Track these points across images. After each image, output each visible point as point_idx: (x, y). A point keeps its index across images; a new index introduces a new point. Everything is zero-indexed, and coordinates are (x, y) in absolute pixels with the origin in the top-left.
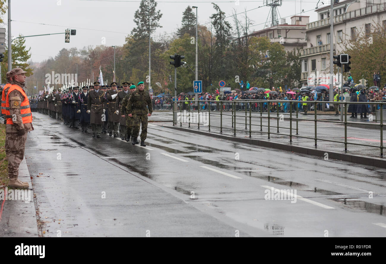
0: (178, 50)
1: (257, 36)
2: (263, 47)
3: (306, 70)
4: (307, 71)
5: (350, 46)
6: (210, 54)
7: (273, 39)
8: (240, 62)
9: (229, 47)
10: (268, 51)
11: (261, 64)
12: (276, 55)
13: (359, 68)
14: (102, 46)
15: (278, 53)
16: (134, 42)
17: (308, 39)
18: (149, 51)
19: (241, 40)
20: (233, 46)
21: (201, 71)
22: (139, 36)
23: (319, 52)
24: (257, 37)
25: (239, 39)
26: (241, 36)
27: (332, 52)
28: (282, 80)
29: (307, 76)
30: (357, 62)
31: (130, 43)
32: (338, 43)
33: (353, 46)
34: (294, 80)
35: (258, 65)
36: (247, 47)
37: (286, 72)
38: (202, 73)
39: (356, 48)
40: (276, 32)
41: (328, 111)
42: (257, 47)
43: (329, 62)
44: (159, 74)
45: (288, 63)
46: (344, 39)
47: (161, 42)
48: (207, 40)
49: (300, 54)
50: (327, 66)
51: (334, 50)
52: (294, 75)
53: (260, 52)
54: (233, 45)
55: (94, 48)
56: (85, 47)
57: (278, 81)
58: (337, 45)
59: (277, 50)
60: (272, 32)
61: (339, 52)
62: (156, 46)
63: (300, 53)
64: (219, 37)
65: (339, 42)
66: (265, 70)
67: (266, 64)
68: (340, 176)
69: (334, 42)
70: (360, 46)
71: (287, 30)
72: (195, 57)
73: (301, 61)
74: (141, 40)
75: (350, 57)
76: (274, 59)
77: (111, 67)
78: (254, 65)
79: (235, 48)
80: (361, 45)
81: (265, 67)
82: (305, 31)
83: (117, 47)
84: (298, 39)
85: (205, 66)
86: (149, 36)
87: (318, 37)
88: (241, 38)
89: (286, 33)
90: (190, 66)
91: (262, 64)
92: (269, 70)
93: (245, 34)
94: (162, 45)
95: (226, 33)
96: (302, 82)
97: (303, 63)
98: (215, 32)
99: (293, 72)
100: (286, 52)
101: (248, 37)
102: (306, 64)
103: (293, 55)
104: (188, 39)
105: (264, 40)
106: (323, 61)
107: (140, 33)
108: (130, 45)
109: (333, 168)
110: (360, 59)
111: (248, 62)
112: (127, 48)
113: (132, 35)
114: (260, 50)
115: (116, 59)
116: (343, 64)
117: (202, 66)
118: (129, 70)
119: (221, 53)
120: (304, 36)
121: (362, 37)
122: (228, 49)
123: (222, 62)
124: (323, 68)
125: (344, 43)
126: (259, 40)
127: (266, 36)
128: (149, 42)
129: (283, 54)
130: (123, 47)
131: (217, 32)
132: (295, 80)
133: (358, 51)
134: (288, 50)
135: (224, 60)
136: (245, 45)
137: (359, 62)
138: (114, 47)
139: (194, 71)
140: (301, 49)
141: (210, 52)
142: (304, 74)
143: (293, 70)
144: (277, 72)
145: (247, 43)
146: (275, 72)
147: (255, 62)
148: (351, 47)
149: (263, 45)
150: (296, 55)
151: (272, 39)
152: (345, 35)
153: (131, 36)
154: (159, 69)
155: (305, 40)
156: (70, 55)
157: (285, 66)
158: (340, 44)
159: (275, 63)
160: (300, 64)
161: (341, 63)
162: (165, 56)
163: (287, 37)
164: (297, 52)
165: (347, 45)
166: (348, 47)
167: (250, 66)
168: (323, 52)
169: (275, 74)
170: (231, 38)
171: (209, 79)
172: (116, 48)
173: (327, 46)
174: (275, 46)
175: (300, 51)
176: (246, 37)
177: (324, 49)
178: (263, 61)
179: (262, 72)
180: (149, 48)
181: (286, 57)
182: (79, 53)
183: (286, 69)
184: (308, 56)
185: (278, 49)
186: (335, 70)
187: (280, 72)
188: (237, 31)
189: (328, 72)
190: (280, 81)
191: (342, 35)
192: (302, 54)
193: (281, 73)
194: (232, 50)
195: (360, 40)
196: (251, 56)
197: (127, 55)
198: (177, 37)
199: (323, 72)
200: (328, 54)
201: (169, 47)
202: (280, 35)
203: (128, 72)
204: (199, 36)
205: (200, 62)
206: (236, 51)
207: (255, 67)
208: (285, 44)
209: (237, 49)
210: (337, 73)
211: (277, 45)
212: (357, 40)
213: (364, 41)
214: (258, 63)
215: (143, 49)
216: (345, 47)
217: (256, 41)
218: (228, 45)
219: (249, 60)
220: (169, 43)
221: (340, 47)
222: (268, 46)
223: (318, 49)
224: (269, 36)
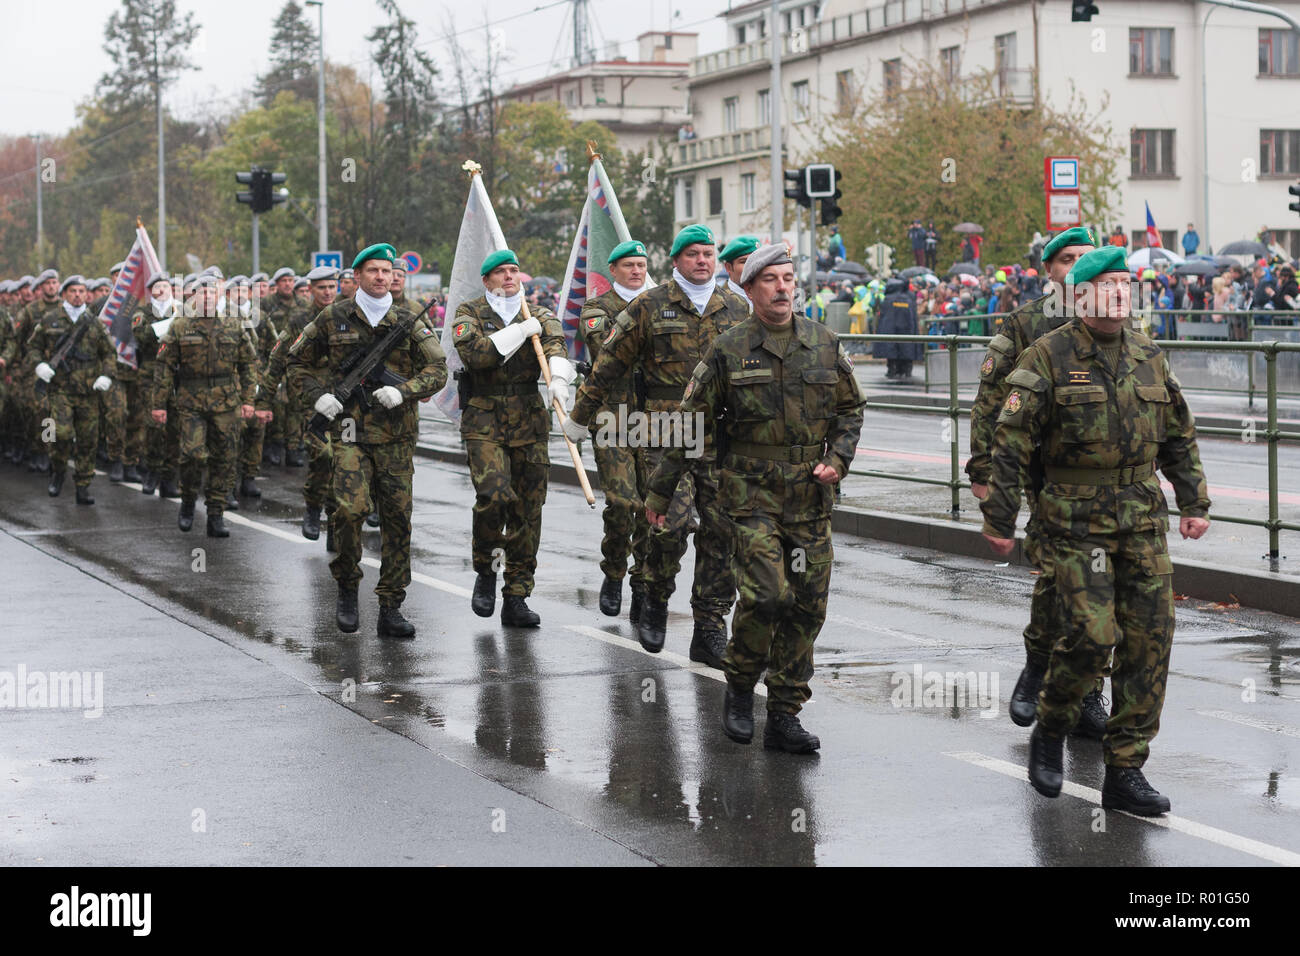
0: (256, 146)
1: (526, 100)
2: (547, 136)
3: (689, 213)
4: (694, 215)
5: (836, 134)
6: (367, 161)
7: (580, 111)
9: (430, 137)
10: (563, 148)
11: (539, 194)
13: (864, 208)
16: (103, 120)
17: (695, 110)
18: (157, 152)
19: (472, 112)
20: (442, 134)
21: (337, 220)
22: (122, 98)
23: (731, 152)
24: (525, 104)
25: (465, 109)
26: (470, 101)
27: (777, 154)
30: (859, 188)
31: (91, 123)
32: (795, 124)
33: (844, 133)
35: (528, 197)
36: (492, 137)
38: (342, 226)
39: (854, 140)
40: (587, 85)
42: (525, 137)
43: (769, 189)
44: (192, 229)
45: (630, 190)
46: (813, 109)
47: (199, 120)
48: (356, 111)
49: (670, 160)
50: (760, 202)
51: (784, 148)
52: (650, 229)
53: (537, 152)
54: (446, 131)
58: (793, 129)
60: (574, 85)
61: (798, 153)
62: (183, 133)
63: (669, 155)
64: (396, 104)
65: (797, 121)
66: (555, 214)
67: (557, 195)
69: (783, 122)
70: (867, 135)
71: (626, 81)
72: (315, 170)
73: (673, 182)
74: (129, 115)
75: (838, 176)
76: (582, 176)
77: (28, 205)
78: (518, 199)
79: (452, 142)
80: (869, 132)
81: (553, 204)
82: (686, 84)
83: (44, 136)
84: (662, 108)
85: (351, 200)
86: (157, 102)
87: (729, 102)
88: (471, 106)
89: (623, 88)
90: (298, 202)
91: (543, 195)
92: (566, 213)
93: (484, 92)
94: (201, 132)
95: (420, 91)
97: (680, 191)
98: (384, 87)
99: (648, 220)
100: (624, 152)
101: (493, 105)
102: (689, 194)
104: (290, 109)
105: (550, 114)
106: (746, 183)
107: (125, 91)
108: (91, 130)
110: (868, 176)
111: (499, 189)
112: (81, 142)
113: (99, 99)
114: (535, 147)
116: (817, 198)
117: (341, 201)
118: (89, 215)
119: (405, 158)
120: (682, 98)
121: (871, 102)
122: (429, 147)
123: (408, 190)
124: (747, 208)
125: (815, 125)
126: (532, 113)
127: (554, 98)
128: (157, 121)
129: (614, 160)
130: (67, 139)
131: (390, 88)
132: (654, 249)
133: (861, 153)
134: (628, 147)
135: (415, 181)
136: (486, 129)
137: (863, 189)
138: (38, 137)
139: (315, 219)
140: (674, 145)
141: (369, 153)
143: (648, 215)
145: (491, 123)
147: (520, 187)
148: (838, 136)
149: (544, 129)
150: (656, 164)
151: (575, 108)
152: (819, 97)
153: (94, 100)
154: (192, 213)
155: (685, 111)
158: (801, 127)
160: (670, 192)
161: (810, 194)
162: (213, 169)
163: (626, 103)
164: (658, 153)
165: (822, 129)
166: (829, 136)
167: (501, 201)
168: (747, 152)
170: (439, 107)
172: (41, 141)
173: (757, 132)
174: (587, 134)
175: (669, 151)
176: (488, 102)
177: (748, 144)
178: (547, 185)
179: (543, 221)
180: (156, 141)
181: (623, 171)
184: (695, 165)
186: (786, 213)
188: (456, 82)
189: (763, 220)
191: (806, 100)
192: (676, 158)
194: (441, 147)
195: (865, 114)
196: (506, 166)
197: (83, 166)
198: (254, 104)
199: (746, 220)
200: (765, 161)
201: (225, 137)
202: (602, 96)
203: (86, 224)
204: (328, 99)
205: (332, 189)
206: (456, 150)
207: (520, 203)
208: (618, 127)
209: (457, 145)
210: (795, 226)
211: (593, 129)
212: (857, 115)
213: (880, 117)
214: (531, 190)
215: (137, 144)
216: (816, 136)
217: (521, 117)
218: (427, 129)
219: (501, 182)
220: (225, 122)
221: (803, 136)
222: (562, 133)
223: (730, 142)
224: (564, 101)
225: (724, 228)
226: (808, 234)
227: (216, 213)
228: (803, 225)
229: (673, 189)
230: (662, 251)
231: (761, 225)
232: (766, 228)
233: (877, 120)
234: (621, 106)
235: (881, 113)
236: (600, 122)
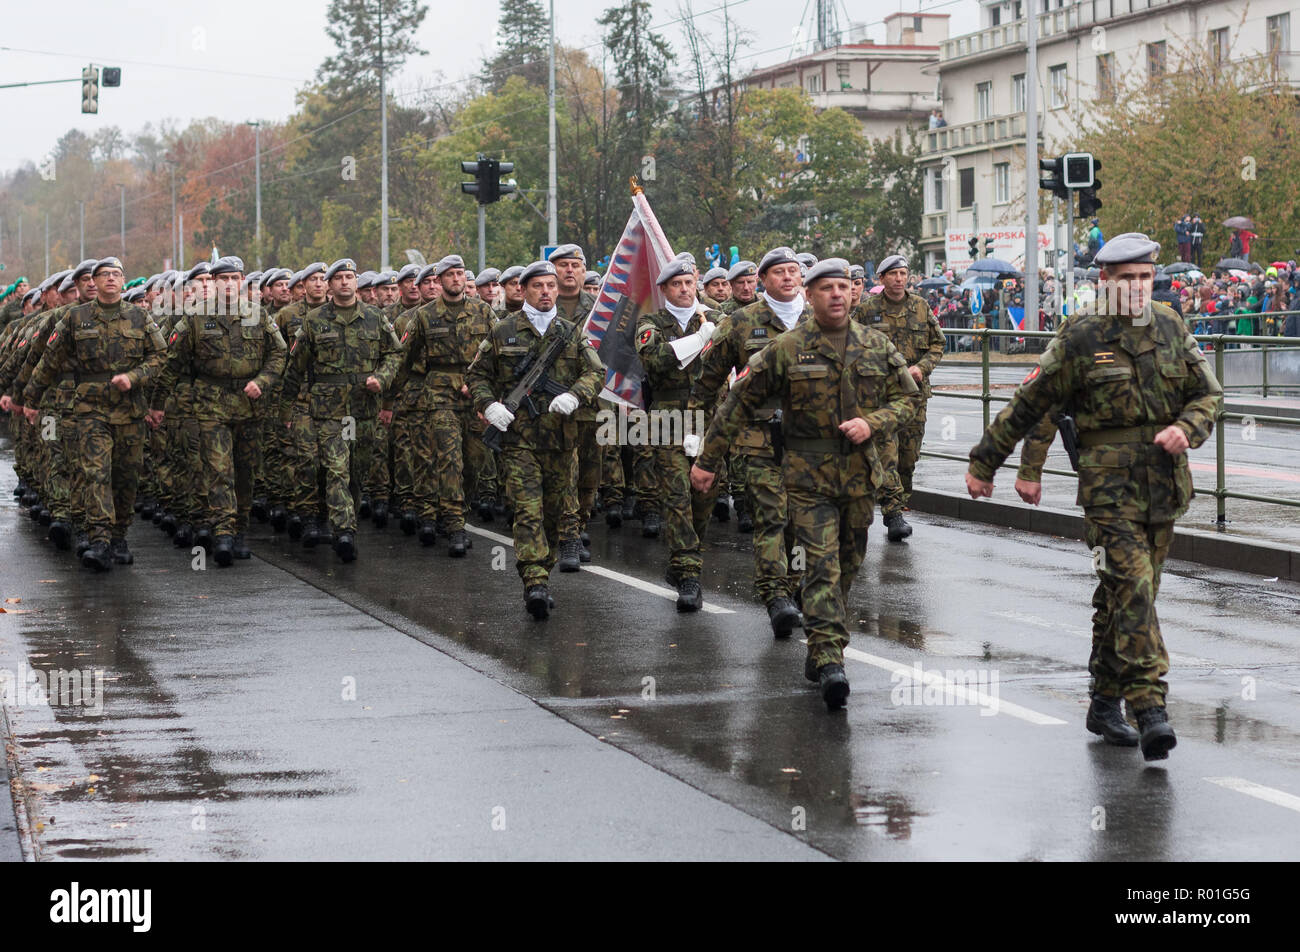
0: (484, 135)
1: (767, 85)
2: (789, 123)
3: (939, 205)
4: (944, 209)
5: (1096, 121)
6: (600, 150)
7: (824, 97)
8: (708, 177)
9: (665, 125)
10: (805, 136)
11: (780, 185)
12: (832, 153)
13: (1123, 200)
14: (211, 121)
15: (839, 143)
16: (327, 107)
17: (945, 96)
18: (381, 141)
19: (710, 98)
20: (678, 121)
21: (567, 211)
22: (345, 84)
23: (984, 140)
24: (765, 90)
25: (702, 95)
26: (708, 87)
27: (1032, 142)
28: (855, 242)
29: (945, 227)
30: (1119, 178)
31: (312, 110)
32: (1052, 111)
33: (1104, 120)
34: (899, 241)
35: (769, 188)
36: (731, 125)
37: (869, 211)
38: (573, 217)
39: (1115, 127)
40: (832, 70)
41: (1020, 352)
42: (765, 126)
43: (1024, 179)
44: (416, 221)
45: (876, 180)
46: (1072, 96)
47: (423, 107)
48: (586, 98)
49: (919, 148)
50: (1015, 192)
51: (1040, 135)
52: (897, 222)
53: (778, 141)
54: (682, 118)
55: (181, 128)
56: (148, 126)
57: (841, 244)
58: (1050, 116)
59: (836, 135)
60: (819, 69)
61: (1055, 141)
62: (407, 121)
63: (917, 144)
64: (627, 89)
65: (1054, 108)
66: (796, 205)
67: (799, 186)
68: (1079, 600)
69: (1040, 108)
70: (1129, 122)
71: (873, 65)
72: (547, 161)
73: (922, 172)
74: (352, 102)
75: (1097, 165)
76: (826, 165)
77: (246, 196)
78: (758, 190)
79: (689, 130)
80: (1131, 119)
81: (795, 196)
82: (937, 68)
83: (264, 123)
84: (911, 94)
85: (581, 191)
86: (381, 88)
87: (982, 87)
88: (708, 92)
89: (870, 72)
90: (526, 193)
91: (785, 184)
92: (808, 204)
93: (722, 78)
94: (427, 120)
95: (654, 77)
96: (925, 249)
97: (929, 182)
98: (616, 72)
99: (895, 212)
100: (871, 140)
101: (733, 91)
102: (939, 185)
103: (894, 151)
104: (520, 96)
105: (791, 100)
106: (1000, 173)
107: (348, 76)
108: (312, 118)
109: (1053, 568)
110: (1128, 164)
111: (737, 178)
112: (302, 130)
113: (321, 84)
114: (775, 136)
115: (262, 170)
116: (1075, 189)
117: (571, 193)
118: (310, 207)
119: (639, 146)
120: (932, 83)
121: (1135, 88)
122: (664, 135)
123: (642, 180)
124: (1000, 199)
125: (1074, 112)
126: (772, 99)
127: (797, 84)
128: (380, 109)
129: (860, 149)
130: (288, 127)
131: (622, 73)
132: (902, 243)
133: (1122, 141)
134: (874, 135)
135: (650, 172)
136: (724, 117)
137: (1124, 179)
138: (257, 125)
139: (544, 211)
140: (924, 132)
141: (601, 140)
142: (933, 219)
143: (895, 207)
144: (836, 215)
145: (730, 110)
146: (830, 213)
147: (760, 178)
148: (1098, 123)
149: (785, 116)
150: (905, 153)
151: (818, 94)
152: (1077, 83)
153: (316, 86)
154: (416, 205)
155: (936, 97)
156: (97, 154)
157: (866, 193)
158: (1059, 113)
159: (831, 181)
160: (918, 183)
161: (1067, 184)
162: (437, 159)
163: (872, 89)
164: (906, 142)
165: (1082, 116)
166: (1087, 122)
167: (740, 192)
168: (1001, 139)
169: (829, 220)
170: (675, 93)
171: (598, 238)
172: (260, 128)
173: (1012, 119)
174: (830, 120)
175: (918, 139)
176: (727, 88)
177: (1002, 131)
178: (789, 175)
179: (784, 213)
180: (380, 128)
181: (869, 161)
182: (129, 146)
183: (870, 201)
184: (946, 155)
185: (842, 132)
186: (1042, 205)
187: (848, 212)
188: (693, 68)
189: (1018, 212)
190: (848, 244)
191: (1064, 85)
192: (925, 147)
193: (851, 217)
194: (677, 136)
195: (1127, 100)
196: (745, 155)
197: (303, 155)
198: (482, 91)
199: (1000, 212)
200: (1021, 149)
201: (452, 126)
202: (847, 81)
203: (307, 215)
204: (558, 85)
205: (562, 179)
206: (692, 139)
207: (760, 196)
208: (865, 114)
209: (694, 132)
210: (1051, 219)
211: (837, 116)
212: (1119, 101)
213: (1143, 103)
214: (771, 181)
215: (360, 132)
216: (1075, 123)
217: (761, 102)
218: (662, 117)
219: (739, 172)
220: (453, 110)
221: (1061, 124)
222: (805, 120)
223: (982, 130)
224: (806, 86)
225: (976, 221)
226: (1065, 227)
227: (441, 204)
228: (1061, 218)
229: (922, 180)
230: (910, 245)
231: (1015, 219)
232: (1021, 220)
233: (1140, 106)
234: (867, 91)
235: (1145, 99)
236: (845, 108)
